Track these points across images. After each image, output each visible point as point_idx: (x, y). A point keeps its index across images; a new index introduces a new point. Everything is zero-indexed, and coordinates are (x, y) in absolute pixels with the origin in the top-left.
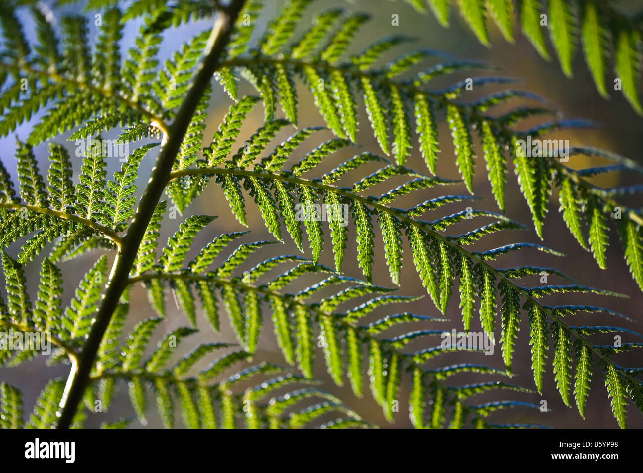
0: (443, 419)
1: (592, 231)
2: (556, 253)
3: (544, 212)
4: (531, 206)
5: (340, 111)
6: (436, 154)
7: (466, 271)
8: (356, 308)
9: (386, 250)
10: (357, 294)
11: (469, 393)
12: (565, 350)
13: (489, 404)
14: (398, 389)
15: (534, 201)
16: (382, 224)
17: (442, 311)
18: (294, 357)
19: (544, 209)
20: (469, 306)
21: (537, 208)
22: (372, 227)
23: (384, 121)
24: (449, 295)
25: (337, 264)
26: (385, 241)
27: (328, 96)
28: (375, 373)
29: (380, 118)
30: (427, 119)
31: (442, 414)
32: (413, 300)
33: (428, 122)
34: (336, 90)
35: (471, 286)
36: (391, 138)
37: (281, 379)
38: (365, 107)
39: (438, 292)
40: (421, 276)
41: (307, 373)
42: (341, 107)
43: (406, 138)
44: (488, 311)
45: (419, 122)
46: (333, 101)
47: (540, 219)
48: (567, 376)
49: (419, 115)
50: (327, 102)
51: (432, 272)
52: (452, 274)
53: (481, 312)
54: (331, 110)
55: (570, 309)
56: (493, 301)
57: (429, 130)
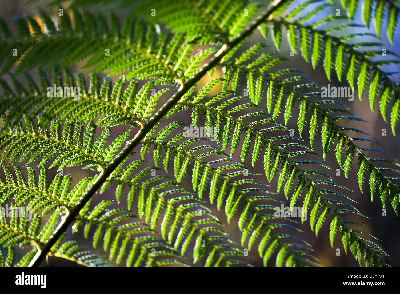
0: (252, 227)
1: (346, 161)
2: (328, 168)
3: (328, 150)
4: (324, 147)
5: (256, 92)
6: (289, 117)
7: (285, 167)
8: (232, 173)
9: (254, 152)
10: (234, 167)
11: (269, 218)
12: (318, 207)
13: (276, 224)
14: (236, 210)
15: (325, 145)
16: (256, 141)
17: (270, 182)
18: (197, 188)
19: (328, 148)
20: (281, 182)
21: (326, 148)
22: (251, 141)
23: (272, 99)
24: (274, 175)
25: (231, 153)
26: (255, 148)
27: (253, 85)
28: (229, 202)
29: (271, 98)
30: (291, 102)
31: (253, 224)
32: (257, 175)
33: (291, 104)
34: (257, 83)
35: (285, 173)
36: (273, 107)
37: (188, 197)
38: (267, 93)
39: (270, 173)
40: (265, 165)
41: (200, 196)
42: (257, 90)
43: (280, 108)
44: (289, 185)
45: (287, 103)
46: (254, 87)
47: (326, 152)
48: (315, 218)
49: (288, 100)
50: (252, 87)
51: (269, 164)
52: (278, 167)
53: (286, 185)
54: (252, 91)
55: (326, 191)
56: (292, 181)
57: (290, 107)
